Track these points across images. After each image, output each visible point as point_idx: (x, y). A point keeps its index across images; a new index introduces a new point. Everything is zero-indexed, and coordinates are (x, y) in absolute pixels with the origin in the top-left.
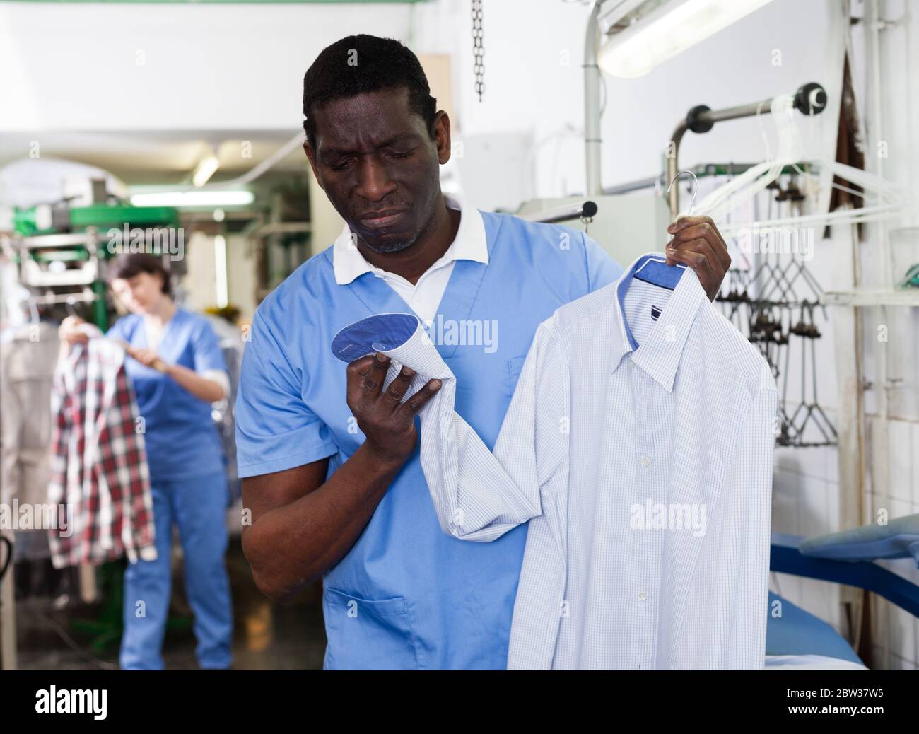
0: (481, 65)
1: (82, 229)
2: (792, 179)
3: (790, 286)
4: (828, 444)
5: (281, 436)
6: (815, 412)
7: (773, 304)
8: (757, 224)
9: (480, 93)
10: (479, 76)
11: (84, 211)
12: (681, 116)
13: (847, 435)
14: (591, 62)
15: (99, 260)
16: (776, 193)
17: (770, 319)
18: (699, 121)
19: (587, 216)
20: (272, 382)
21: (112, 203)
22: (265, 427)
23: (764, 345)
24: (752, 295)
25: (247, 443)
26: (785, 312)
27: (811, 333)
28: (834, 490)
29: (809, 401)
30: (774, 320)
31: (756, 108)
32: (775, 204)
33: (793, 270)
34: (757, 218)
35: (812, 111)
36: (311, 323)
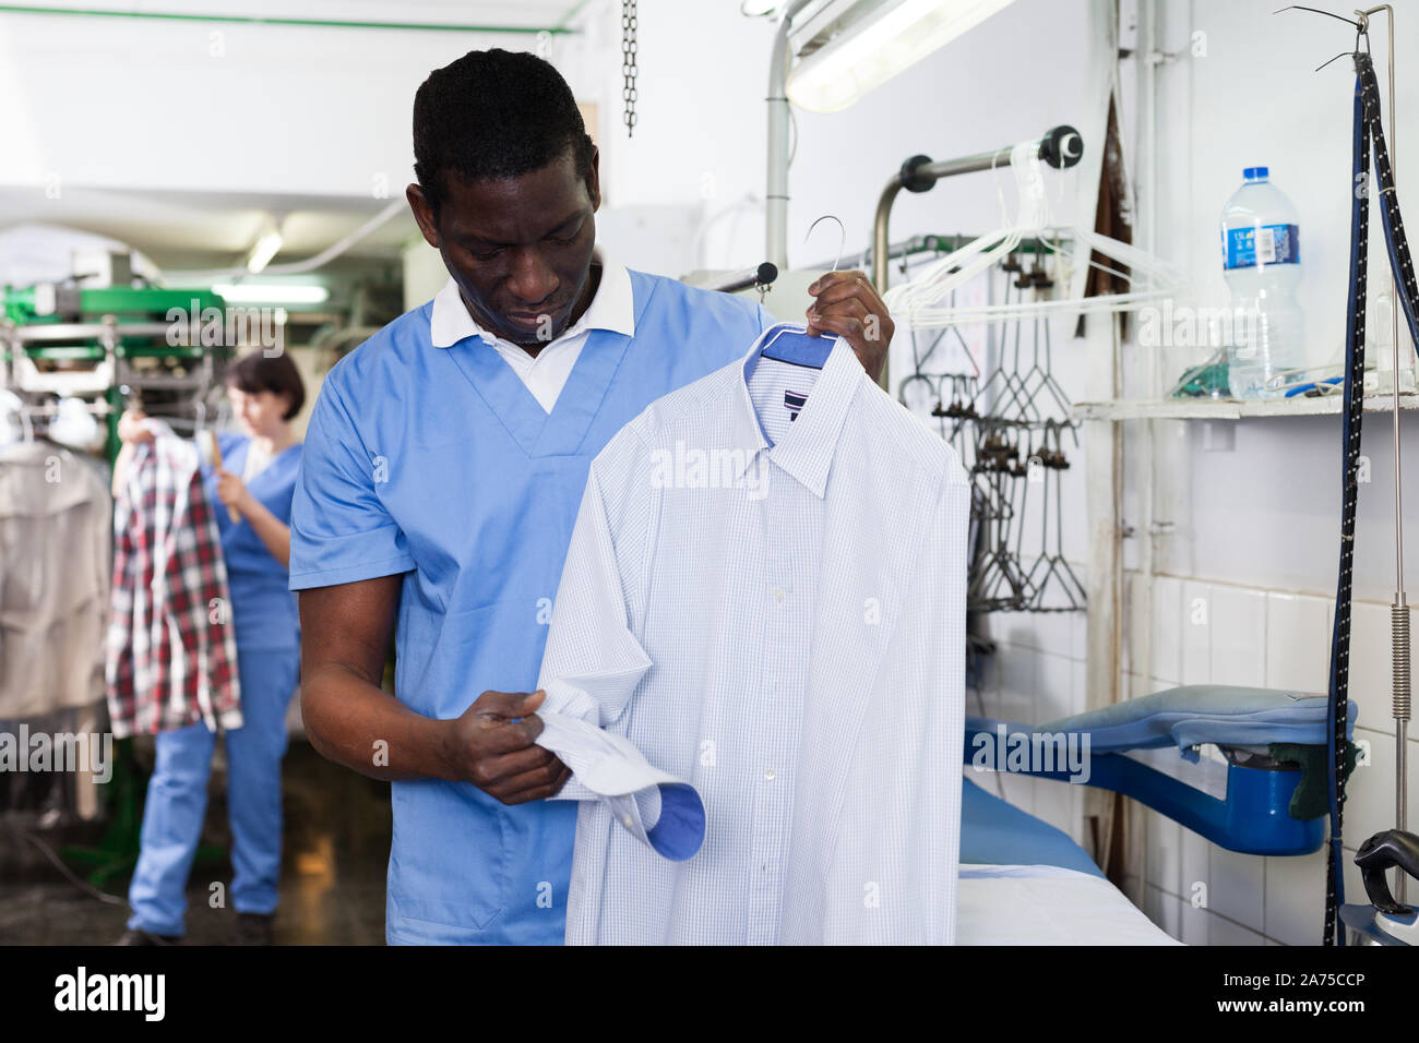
0: (633, 89)
1: (96, 317)
2: (1038, 260)
3: (1030, 401)
4: (1074, 609)
5: (347, 538)
6: (1059, 566)
7: (1008, 423)
8: (991, 309)
9: (630, 125)
10: (630, 104)
11: (99, 293)
12: (893, 170)
13: (1099, 595)
14: (778, 94)
15: (117, 359)
16: (1015, 276)
17: (1004, 443)
18: (917, 176)
19: (764, 283)
20: (341, 468)
21: (138, 285)
22: (326, 526)
23: (994, 477)
24: (981, 409)
25: (303, 544)
26: (1024, 434)
27: (1056, 462)
28: (1081, 670)
29: (1052, 552)
30: (1008, 443)
31: (991, 158)
32: (1014, 291)
33: (1036, 378)
34: (991, 302)
35: (1063, 163)
36: (395, 395)
